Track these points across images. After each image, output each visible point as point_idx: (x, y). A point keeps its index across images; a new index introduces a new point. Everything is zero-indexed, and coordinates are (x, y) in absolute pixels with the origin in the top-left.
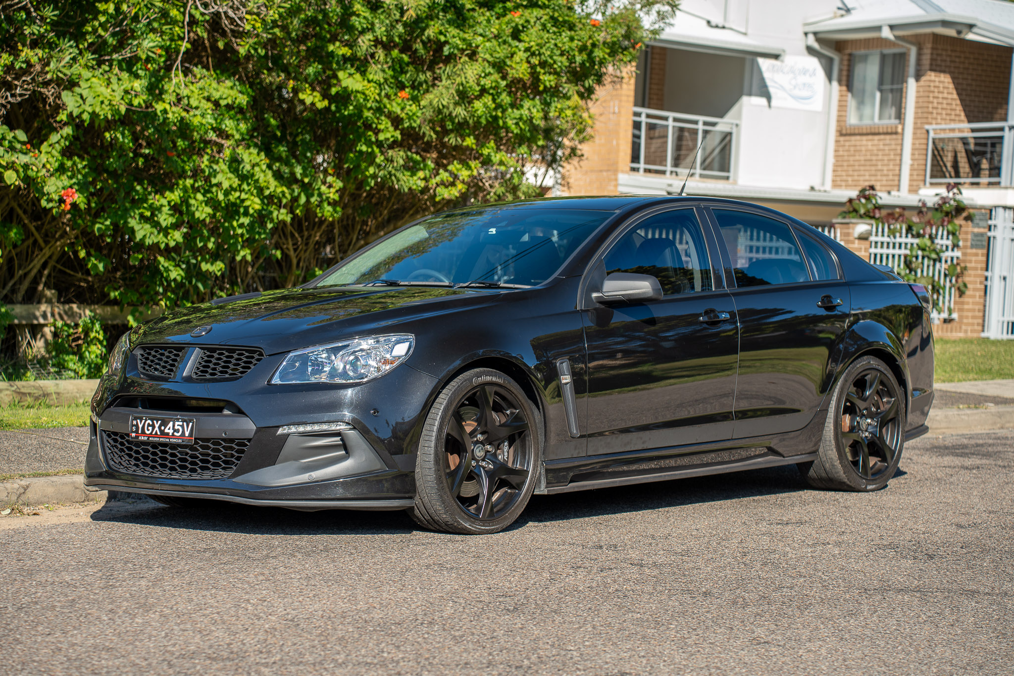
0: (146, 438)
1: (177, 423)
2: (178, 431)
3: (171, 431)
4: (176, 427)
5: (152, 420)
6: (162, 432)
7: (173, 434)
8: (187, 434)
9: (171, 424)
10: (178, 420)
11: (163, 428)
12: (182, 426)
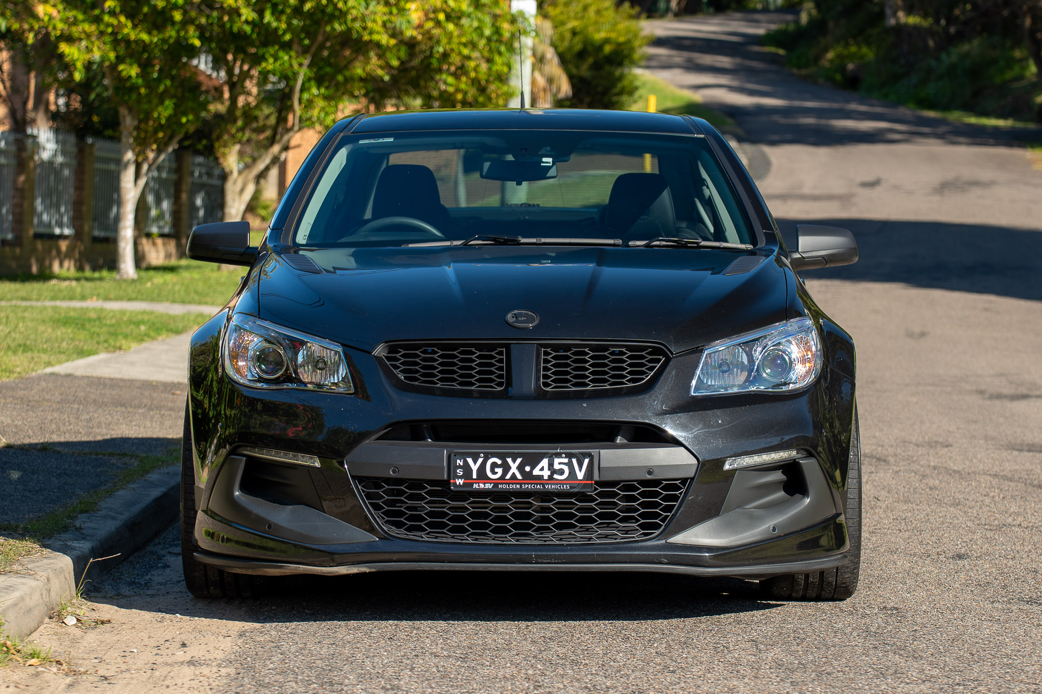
0: (489, 486)
1: (557, 461)
2: (561, 472)
3: (546, 474)
4: (557, 466)
5: (503, 457)
6: (528, 476)
7: (551, 477)
8: (580, 475)
9: (545, 462)
10: (559, 455)
11: (528, 469)
12: (570, 464)
